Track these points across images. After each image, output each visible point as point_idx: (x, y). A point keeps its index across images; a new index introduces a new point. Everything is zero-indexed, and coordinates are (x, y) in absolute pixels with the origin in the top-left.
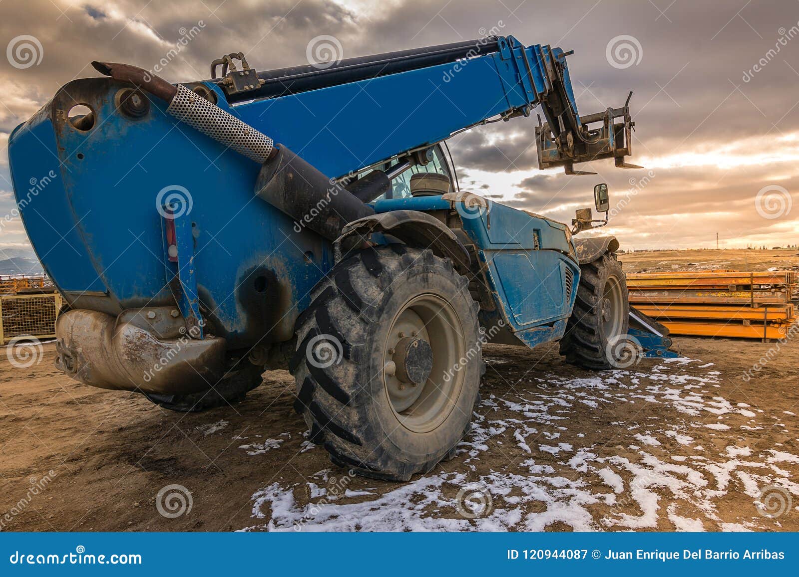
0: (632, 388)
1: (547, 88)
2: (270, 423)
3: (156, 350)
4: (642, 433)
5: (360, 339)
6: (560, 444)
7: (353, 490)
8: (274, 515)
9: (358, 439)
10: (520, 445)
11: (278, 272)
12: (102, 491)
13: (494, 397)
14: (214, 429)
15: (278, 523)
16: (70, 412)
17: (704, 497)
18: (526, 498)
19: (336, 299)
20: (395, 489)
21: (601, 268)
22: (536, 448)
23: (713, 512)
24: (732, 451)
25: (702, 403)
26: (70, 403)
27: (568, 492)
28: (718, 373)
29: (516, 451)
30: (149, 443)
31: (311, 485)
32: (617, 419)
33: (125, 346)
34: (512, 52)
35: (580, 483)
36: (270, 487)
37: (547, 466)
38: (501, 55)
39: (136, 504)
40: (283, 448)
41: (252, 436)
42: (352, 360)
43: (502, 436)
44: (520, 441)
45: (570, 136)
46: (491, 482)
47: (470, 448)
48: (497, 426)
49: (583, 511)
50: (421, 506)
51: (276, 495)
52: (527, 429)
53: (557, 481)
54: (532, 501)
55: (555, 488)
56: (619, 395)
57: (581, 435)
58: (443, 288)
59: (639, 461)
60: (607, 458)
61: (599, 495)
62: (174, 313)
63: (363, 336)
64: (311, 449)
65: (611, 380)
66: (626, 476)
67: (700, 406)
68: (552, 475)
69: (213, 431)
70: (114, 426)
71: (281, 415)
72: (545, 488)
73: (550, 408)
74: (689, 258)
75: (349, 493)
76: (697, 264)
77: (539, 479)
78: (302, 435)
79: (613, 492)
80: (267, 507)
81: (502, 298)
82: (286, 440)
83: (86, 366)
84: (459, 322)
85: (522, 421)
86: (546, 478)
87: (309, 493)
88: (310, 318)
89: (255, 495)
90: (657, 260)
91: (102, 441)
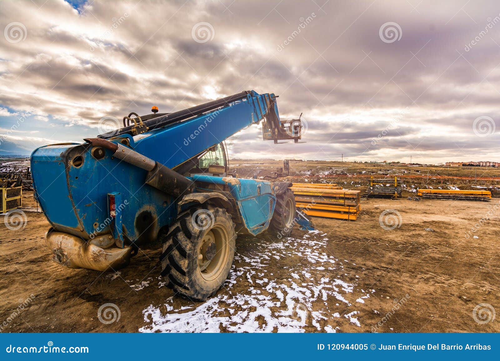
0: (294, 248)
1: (267, 112)
2: (141, 272)
3: (106, 256)
4: (294, 272)
5: (190, 249)
6: (264, 279)
7: (184, 307)
8: (154, 320)
9: (188, 288)
10: (249, 280)
11: (152, 212)
12: (72, 313)
13: (239, 255)
14: (115, 277)
15: (156, 324)
16: (35, 267)
17: (309, 301)
18: (249, 306)
19: (181, 232)
20: (201, 305)
21: (285, 196)
22: (254, 281)
23: (311, 307)
24: (323, 280)
25: (318, 256)
26: (33, 262)
27: (264, 302)
28: (327, 239)
29: (247, 283)
30: (85, 285)
31: (167, 305)
32: (286, 265)
33: (92, 255)
34: (253, 100)
35: (269, 298)
36: (149, 307)
37: (258, 290)
38: (248, 101)
39: (92, 319)
40: (150, 286)
41: (135, 280)
42: (187, 258)
43: (242, 276)
44: (249, 279)
45: (276, 130)
46: (237, 299)
47: (229, 283)
48: (240, 271)
49: (269, 310)
50: (211, 312)
51: (153, 311)
52: (252, 272)
53: (261, 297)
54: (251, 307)
55: (260, 300)
56: (288, 252)
57: (272, 274)
58: (222, 221)
59: (290, 286)
60: (280, 285)
61: (275, 303)
62: (110, 237)
63: (191, 248)
64: (163, 286)
65: (287, 244)
66: (285, 293)
67: (316, 258)
68: (260, 294)
69: (115, 278)
70: (63, 276)
71: (146, 267)
72: (257, 300)
73: (261, 260)
74: (330, 165)
75: (183, 308)
76: (333, 168)
77: (254, 296)
78: (158, 279)
79: (280, 301)
80: (150, 316)
81: (244, 218)
82: (151, 282)
83: (68, 260)
84: (227, 233)
85: (250, 268)
86: (257, 296)
87: (166, 309)
88: (169, 239)
89: (143, 311)
90: (316, 165)
91: (60, 286)
